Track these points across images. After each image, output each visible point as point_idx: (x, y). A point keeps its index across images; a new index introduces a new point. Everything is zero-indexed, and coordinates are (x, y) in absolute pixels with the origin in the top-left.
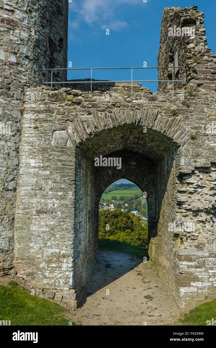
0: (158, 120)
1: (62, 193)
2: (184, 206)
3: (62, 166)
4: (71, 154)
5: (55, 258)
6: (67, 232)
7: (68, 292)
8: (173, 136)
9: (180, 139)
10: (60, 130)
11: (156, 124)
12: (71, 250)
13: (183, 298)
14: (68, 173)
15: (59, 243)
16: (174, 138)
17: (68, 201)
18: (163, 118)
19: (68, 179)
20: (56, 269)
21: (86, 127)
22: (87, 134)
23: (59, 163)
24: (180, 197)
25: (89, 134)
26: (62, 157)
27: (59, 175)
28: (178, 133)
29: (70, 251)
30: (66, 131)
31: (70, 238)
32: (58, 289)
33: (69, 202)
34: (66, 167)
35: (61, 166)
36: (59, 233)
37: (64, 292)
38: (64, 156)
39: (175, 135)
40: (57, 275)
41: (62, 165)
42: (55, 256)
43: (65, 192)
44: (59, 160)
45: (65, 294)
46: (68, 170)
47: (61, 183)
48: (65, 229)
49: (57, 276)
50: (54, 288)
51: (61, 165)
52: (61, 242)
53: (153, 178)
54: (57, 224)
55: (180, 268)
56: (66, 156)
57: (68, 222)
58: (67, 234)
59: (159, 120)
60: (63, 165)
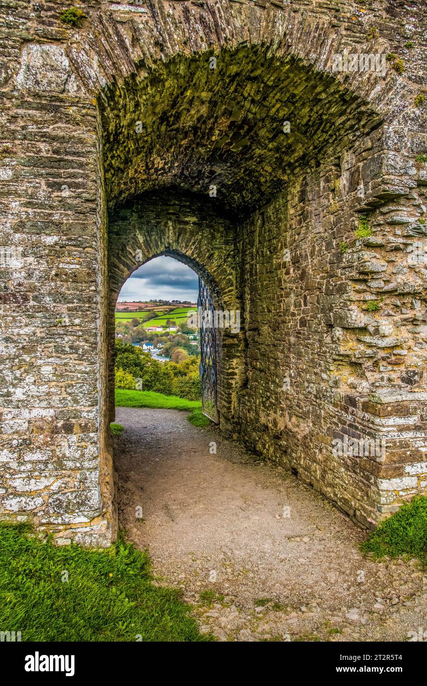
0: (328, 48)
1: (56, 238)
2: (374, 284)
3: (55, 156)
4: (82, 121)
5: (42, 436)
6: (76, 355)
7: (88, 529)
8: (366, 95)
9: (385, 102)
10: (43, 43)
11: (325, 57)
12: (89, 409)
13: (386, 506)
14: (74, 176)
15: (51, 390)
16: (369, 100)
17: (76, 261)
18: (343, 41)
19: (73, 194)
20: (46, 467)
21: (128, 42)
22: (130, 62)
23: (42, 146)
24: (369, 259)
25: (135, 64)
26: (51, 127)
27: (43, 182)
28: (378, 88)
29: (88, 412)
30: (65, 45)
31: (87, 373)
32: (56, 522)
33: (78, 266)
34: (66, 158)
35: (49, 155)
36: (50, 360)
37: (78, 530)
38: (60, 124)
39: (373, 92)
40: (51, 485)
41: (54, 152)
42: (42, 429)
43: (66, 235)
44: (42, 136)
45: (79, 535)
46: (73, 168)
47: (51, 207)
48: (67, 349)
49: (52, 488)
50: (44, 521)
51: (51, 152)
52: (57, 386)
53: (232, 253)
54: (43, 335)
55: (381, 434)
56: (64, 125)
57: (78, 328)
58: (77, 362)
59: (332, 45)
60: (56, 152)
